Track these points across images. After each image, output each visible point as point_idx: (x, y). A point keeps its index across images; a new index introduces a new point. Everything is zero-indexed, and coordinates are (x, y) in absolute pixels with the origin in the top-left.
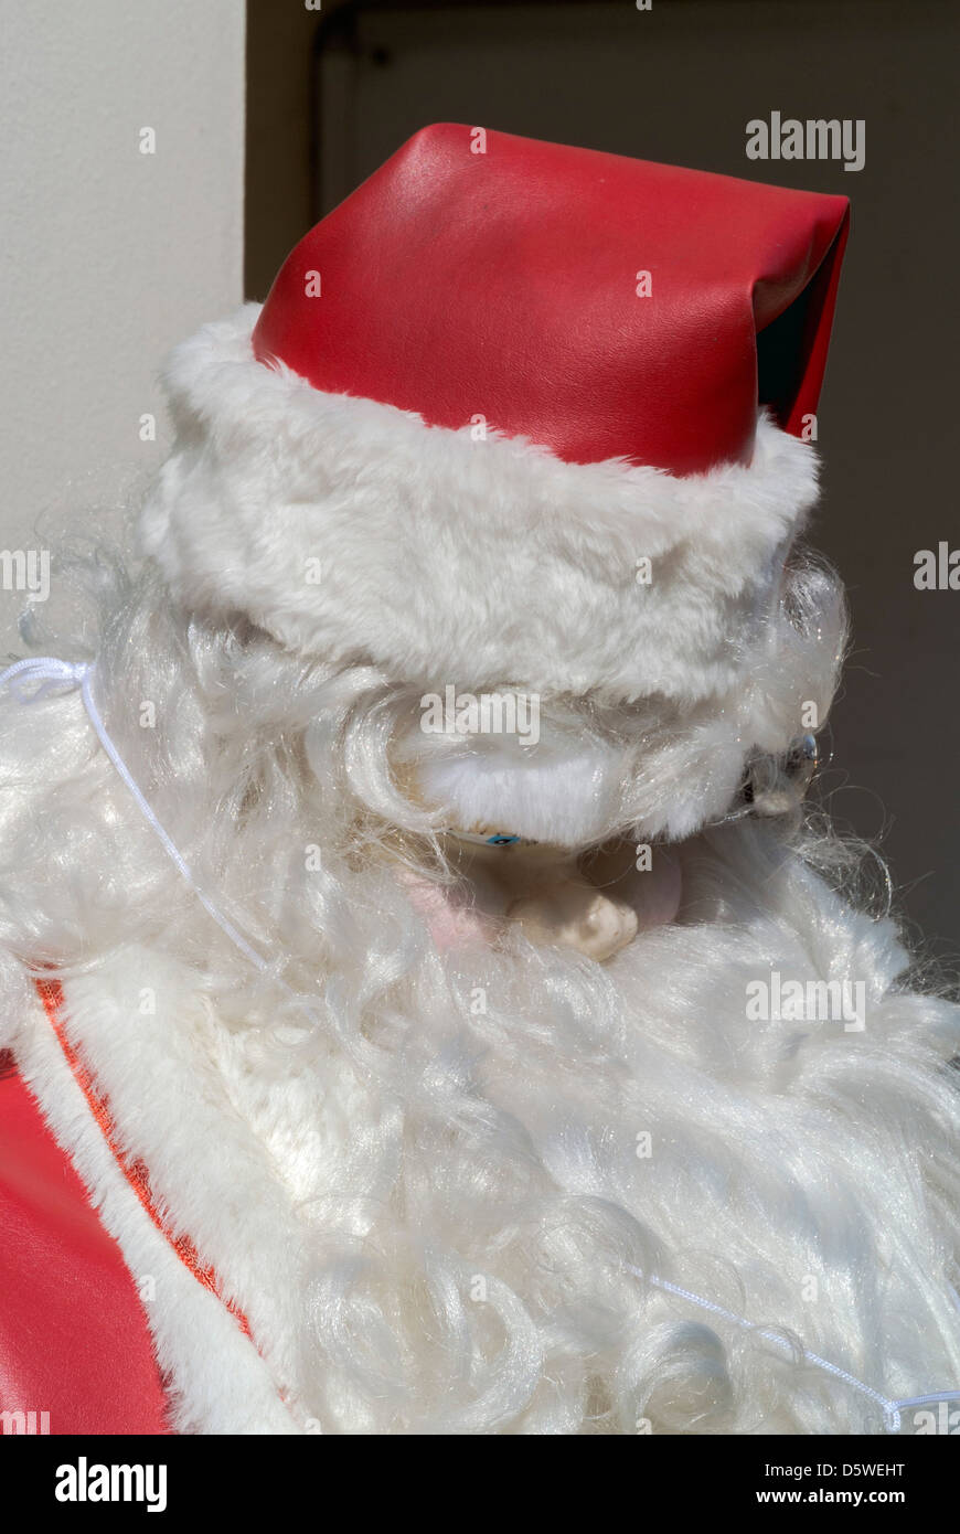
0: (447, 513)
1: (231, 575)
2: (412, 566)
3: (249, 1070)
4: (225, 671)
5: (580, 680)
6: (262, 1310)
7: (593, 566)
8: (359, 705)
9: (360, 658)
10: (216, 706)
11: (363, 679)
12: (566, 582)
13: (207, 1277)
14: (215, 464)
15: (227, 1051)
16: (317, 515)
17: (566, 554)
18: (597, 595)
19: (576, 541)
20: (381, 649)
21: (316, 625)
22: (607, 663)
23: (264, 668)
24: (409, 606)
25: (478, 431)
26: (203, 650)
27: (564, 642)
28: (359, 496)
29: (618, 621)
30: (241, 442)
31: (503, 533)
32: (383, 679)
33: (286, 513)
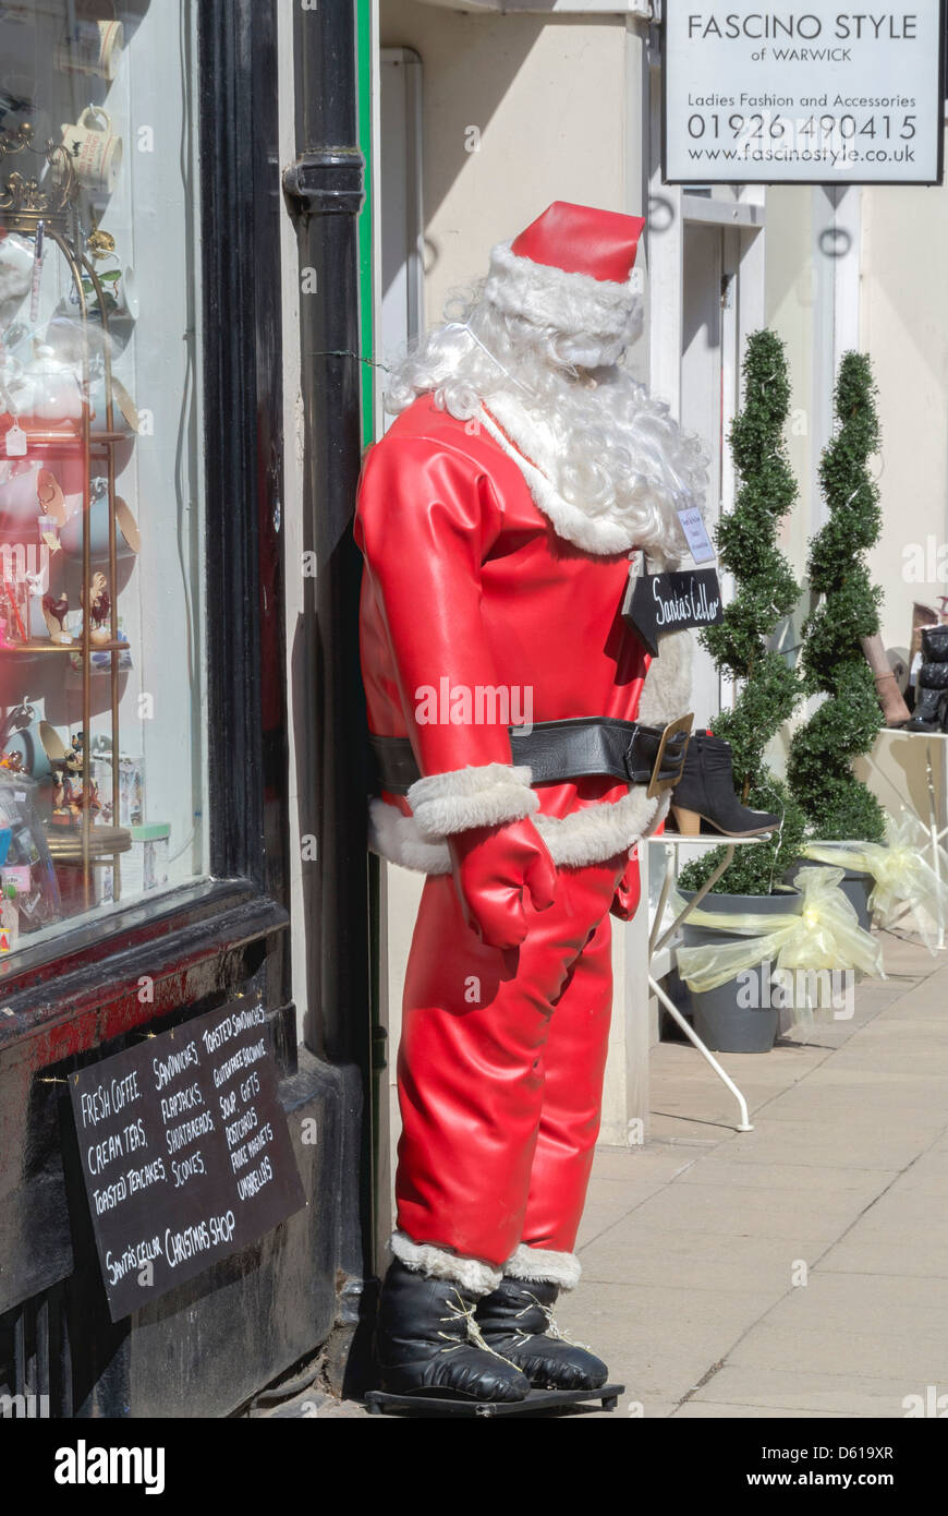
0: (573, 293)
1: (517, 305)
2: (565, 305)
3: (533, 419)
4: (514, 328)
5: (599, 330)
6: (549, 472)
7: (603, 304)
8: (551, 336)
9: (550, 326)
10: (512, 336)
11: (550, 330)
12: (598, 308)
13: (535, 465)
14: (512, 281)
15: (527, 414)
16: (542, 293)
17: (598, 302)
18: (604, 311)
19: (601, 299)
20: (556, 323)
21: (541, 318)
22: (605, 326)
23: (527, 327)
24: (564, 314)
25: (576, 274)
26: (509, 324)
27: (596, 321)
28: (552, 289)
29: (608, 317)
30: (520, 276)
31: (585, 298)
32: (555, 330)
33: (534, 293)
